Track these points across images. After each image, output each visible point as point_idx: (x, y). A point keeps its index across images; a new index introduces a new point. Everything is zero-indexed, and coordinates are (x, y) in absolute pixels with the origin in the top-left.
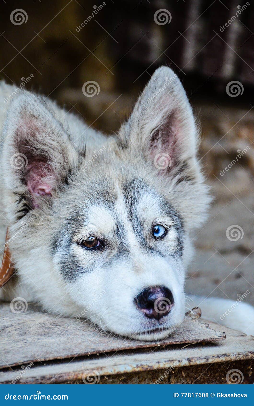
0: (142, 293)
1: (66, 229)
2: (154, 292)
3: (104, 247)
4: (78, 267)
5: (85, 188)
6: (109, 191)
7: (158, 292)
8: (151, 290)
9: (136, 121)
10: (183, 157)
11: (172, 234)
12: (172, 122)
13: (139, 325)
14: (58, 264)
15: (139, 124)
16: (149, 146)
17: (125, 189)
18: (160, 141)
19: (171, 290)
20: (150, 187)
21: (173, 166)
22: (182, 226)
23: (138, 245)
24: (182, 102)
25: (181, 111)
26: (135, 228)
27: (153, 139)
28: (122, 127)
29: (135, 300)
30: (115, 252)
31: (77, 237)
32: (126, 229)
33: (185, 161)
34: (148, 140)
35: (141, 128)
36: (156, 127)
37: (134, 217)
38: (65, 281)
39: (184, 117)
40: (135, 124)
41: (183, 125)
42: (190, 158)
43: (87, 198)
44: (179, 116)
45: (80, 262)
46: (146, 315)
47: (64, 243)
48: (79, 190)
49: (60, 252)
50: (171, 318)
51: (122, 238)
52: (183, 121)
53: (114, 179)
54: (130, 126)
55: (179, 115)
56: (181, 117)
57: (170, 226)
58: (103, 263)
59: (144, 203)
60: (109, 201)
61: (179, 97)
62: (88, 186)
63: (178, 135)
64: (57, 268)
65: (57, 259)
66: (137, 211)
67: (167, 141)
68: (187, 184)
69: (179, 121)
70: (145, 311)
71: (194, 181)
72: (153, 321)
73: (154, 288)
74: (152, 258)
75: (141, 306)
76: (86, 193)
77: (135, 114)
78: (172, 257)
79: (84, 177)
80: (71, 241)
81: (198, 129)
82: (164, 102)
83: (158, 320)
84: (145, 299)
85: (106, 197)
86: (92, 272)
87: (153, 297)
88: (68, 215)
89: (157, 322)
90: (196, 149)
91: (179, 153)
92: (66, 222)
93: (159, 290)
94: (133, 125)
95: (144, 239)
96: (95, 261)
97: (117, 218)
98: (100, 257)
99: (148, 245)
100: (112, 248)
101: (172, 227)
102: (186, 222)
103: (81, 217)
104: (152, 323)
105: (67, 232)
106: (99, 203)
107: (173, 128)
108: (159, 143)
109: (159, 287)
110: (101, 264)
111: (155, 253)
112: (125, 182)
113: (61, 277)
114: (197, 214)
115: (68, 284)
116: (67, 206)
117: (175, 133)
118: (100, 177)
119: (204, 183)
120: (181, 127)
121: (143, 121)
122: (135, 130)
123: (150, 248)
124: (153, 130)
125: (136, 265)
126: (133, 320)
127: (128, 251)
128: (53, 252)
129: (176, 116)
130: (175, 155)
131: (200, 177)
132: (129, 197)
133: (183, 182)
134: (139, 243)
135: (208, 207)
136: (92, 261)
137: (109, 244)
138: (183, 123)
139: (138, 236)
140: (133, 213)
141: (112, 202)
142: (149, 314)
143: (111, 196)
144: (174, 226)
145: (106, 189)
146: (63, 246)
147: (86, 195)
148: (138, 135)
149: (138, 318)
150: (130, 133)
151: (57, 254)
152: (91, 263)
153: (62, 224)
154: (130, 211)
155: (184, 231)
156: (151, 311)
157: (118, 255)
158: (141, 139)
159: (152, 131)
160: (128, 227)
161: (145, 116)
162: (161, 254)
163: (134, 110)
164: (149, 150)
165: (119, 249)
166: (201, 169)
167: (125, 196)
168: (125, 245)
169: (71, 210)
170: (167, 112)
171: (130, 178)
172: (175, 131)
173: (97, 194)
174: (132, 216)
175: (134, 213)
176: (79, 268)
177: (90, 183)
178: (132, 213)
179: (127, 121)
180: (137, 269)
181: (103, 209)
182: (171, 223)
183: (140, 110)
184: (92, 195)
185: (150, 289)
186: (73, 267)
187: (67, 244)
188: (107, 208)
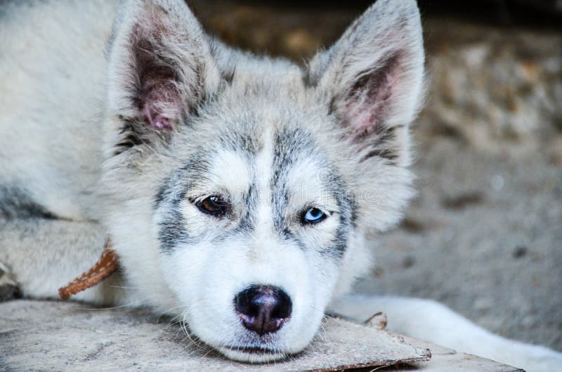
0: (246, 290)
1: (179, 176)
2: (263, 294)
3: (224, 214)
4: (182, 233)
5: (221, 124)
6: (253, 137)
7: (270, 294)
8: (260, 290)
9: (341, 52)
10: (391, 122)
11: (331, 224)
12: (391, 68)
13: (233, 335)
14: (159, 224)
15: (343, 59)
16: (347, 94)
17: (278, 140)
18: (366, 91)
19: (292, 298)
20: (317, 149)
21: (373, 132)
22: (354, 218)
23: (271, 224)
24: (414, 43)
25: (410, 55)
26: (274, 199)
27: (358, 85)
28: (318, 55)
29: (235, 299)
30: (235, 224)
31: (193, 193)
32: (261, 196)
33: (391, 129)
34: (349, 86)
35: (346, 66)
36: (367, 71)
37: (280, 183)
38: (161, 250)
39: (410, 64)
40: (339, 57)
41: (405, 77)
42: (400, 126)
43: (219, 138)
44: (404, 62)
45: (186, 227)
46: (245, 324)
47: (172, 197)
48: (211, 126)
49: (165, 207)
50: (281, 337)
51: (251, 207)
52: (407, 70)
53: (267, 123)
54: (331, 56)
55: (404, 60)
56: (407, 64)
57: (332, 213)
58: (216, 236)
59: (301, 171)
60: (249, 150)
61: (412, 34)
62: (226, 122)
63: (394, 89)
64: (156, 229)
65: (158, 218)
66: (288, 177)
67: (374, 93)
68: (381, 162)
69: (402, 68)
70: (244, 317)
71: (393, 161)
72: (253, 335)
73: (265, 287)
74: (283, 246)
75: (240, 308)
76: (220, 131)
77: (342, 43)
78: (319, 254)
79: (223, 110)
80: (182, 196)
81: (424, 88)
82: (390, 36)
83: (261, 336)
84: (248, 301)
85: (247, 144)
86: (197, 245)
87: (259, 301)
88: (187, 157)
89: (258, 337)
90: (415, 115)
91: (387, 115)
92: (182, 166)
93: (271, 292)
94: (335, 58)
95: (283, 219)
96: (206, 231)
97: (255, 177)
98: (214, 227)
99: (285, 227)
100: (233, 218)
101: (334, 214)
102: (363, 214)
103: (204, 163)
104: (251, 338)
105: (179, 181)
106: (235, 149)
107: (389, 77)
108: (363, 94)
109: (273, 288)
110: (211, 238)
111: (290, 240)
112: (281, 131)
113: (158, 243)
114: (384, 208)
115: (164, 257)
116: (189, 145)
117: (390, 84)
118: (247, 114)
119: (408, 168)
120: (402, 78)
121: (351, 57)
122: (336, 66)
123: (286, 231)
124: (362, 72)
125: (255, 250)
126: (226, 326)
127: (252, 228)
128: (156, 207)
129: (399, 61)
130: (381, 116)
131: (405, 158)
132: (282, 155)
133: (376, 158)
134: (273, 222)
135: (405, 204)
136: (202, 229)
137: (231, 211)
138: (406, 73)
139: (275, 211)
140: (280, 177)
141: (254, 153)
142: (249, 324)
143: (254, 144)
144: (338, 213)
145: (248, 133)
146: (170, 200)
147: (219, 133)
148: (337, 73)
149: (233, 325)
150: (326, 67)
151: (159, 210)
152: (200, 232)
153: (176, 168)
154: (276, 173)
155: (355, 226)
156: (253, 320)
157: (237, 230)
158: (340, 81)
159: (359, 74)
160: (265, 194)
161: (357, 51)
162: (302, 246)
163: (343, 37)
164: (346, 100)
165: (242, 222)
166: (412, 147)
167: (276, 151)
168: (251, 219)
169: (194, 151)
170: (388, 52)
171: (291, 128)
172: (391, 81)
173: (235, 136)
174: (276, 181)
175: (282, 177)
176: (182, 235)
177: (229, 119)
178: (278, 178)
179: (327, 48)
180: (253, 256)
181: (240, 160)
182: (336, 208)
183: (352, 39)
184: (228, 136)
185: (258, 287)
186: (175, 231)
187: (176, 199)
188: (245, 159)
